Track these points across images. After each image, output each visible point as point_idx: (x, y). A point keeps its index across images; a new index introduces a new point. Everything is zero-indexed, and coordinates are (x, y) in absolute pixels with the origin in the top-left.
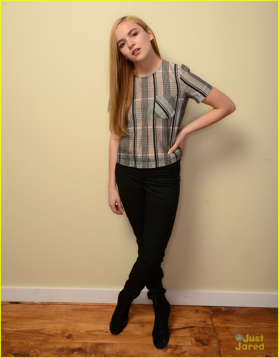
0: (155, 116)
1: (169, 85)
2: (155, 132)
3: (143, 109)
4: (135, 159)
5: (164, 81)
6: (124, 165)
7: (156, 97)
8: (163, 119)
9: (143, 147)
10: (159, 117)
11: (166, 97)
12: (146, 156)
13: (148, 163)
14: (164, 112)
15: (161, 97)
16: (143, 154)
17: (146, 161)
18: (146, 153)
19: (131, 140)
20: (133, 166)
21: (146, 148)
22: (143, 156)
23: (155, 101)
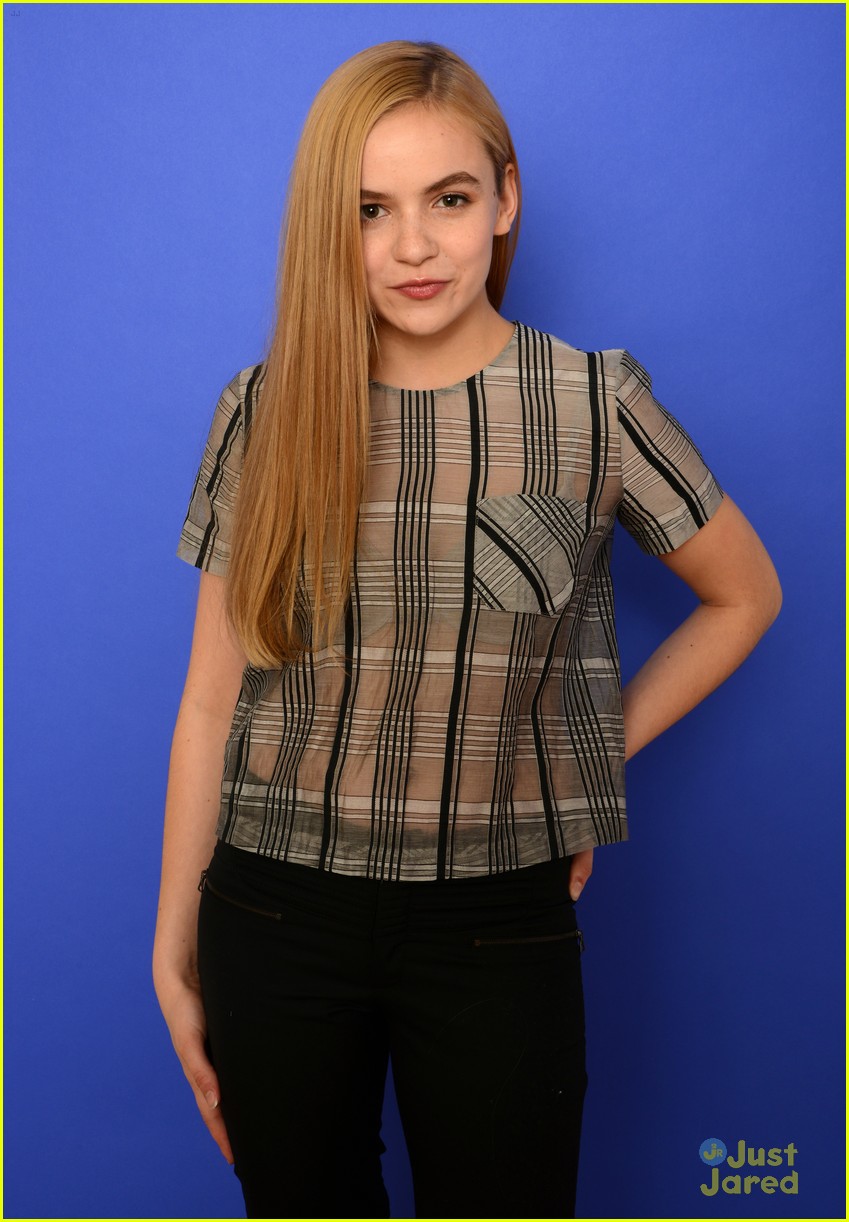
0: (475, 596)
1: (552, 448)
2: (464, 685)
3: (399, 554)
4: (328, 823)
5: (528, 421)
6: (255, 850)
7: (480, 503)
8: (520, 618)
9: (382, 759)
10: (494, 604)
11: (532, 503)
12: (392, 809)
13: (397, 852)
14: (524, 579)
15: (505, 505)
16: (378, 800)
17: (390, 841)
18: (394, 794)
19: (323, 713)
20: (308, 858)
21: (397, 765)
22: (377, 807)
23: (472, 521)
